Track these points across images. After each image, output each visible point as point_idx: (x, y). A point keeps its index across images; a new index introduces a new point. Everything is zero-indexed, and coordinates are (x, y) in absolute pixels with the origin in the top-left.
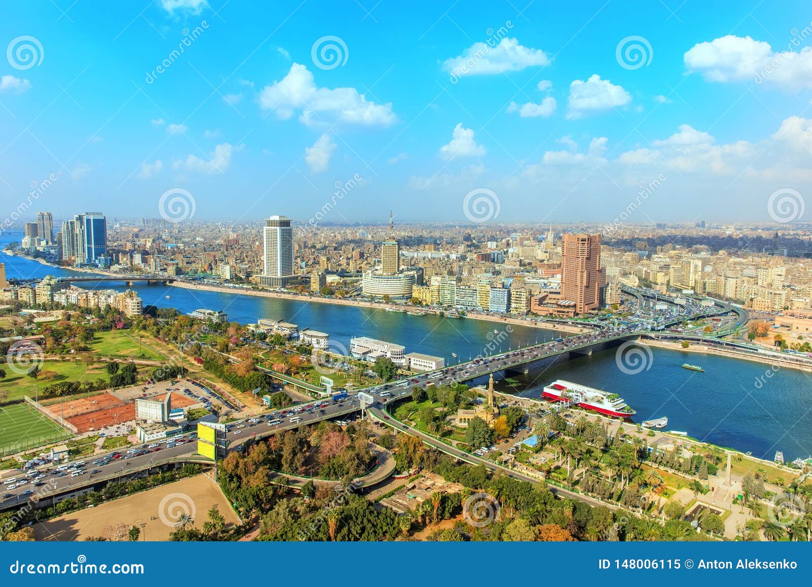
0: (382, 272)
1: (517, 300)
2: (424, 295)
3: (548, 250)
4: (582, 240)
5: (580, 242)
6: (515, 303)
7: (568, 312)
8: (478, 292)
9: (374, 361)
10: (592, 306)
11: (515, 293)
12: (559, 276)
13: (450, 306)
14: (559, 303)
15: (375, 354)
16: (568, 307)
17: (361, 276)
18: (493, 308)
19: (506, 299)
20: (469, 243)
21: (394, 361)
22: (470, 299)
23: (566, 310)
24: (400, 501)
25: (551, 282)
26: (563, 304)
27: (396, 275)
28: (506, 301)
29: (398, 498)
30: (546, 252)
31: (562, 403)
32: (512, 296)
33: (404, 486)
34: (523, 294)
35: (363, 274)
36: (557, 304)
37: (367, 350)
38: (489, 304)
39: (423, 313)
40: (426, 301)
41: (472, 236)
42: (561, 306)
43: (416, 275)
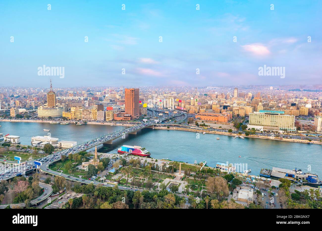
0: (47, 107)
1: (108, 115)
2: (68, 116)
3: (121, 95)
4: (132, 91)
5: (131, 92)
6: (107, 116)
7: (128, 119)
8: (92, 113)
9: (43, 146)
10: (137, 116)
11: (107, 113)
12: (124, 105)
13: (80, 119)
14: (124, 115)
15: (44, 143)
16: (128, 117)
17: (37, 109)
18: (98, 119)
19: (104, 115)
20: (89, 93)
21: (53, 145)
22: (89, 116)
23: (127, 118)
24: (55, 206)
25: (122, 108)
26: (126, 116)
27: (54, 108)
28: (104, 116)
29: (54, 205)
30: (120, 96)
31: (125, 154)
32: (106, 114)
33: (57, 199)
34: (110, 113)
35: (38, 108)
36: (124, 116)
37: (39, 142)
38: (97, 118)
39: (68, 123)
40: (69, 118)
41: (90, 90)
42: (125, 116)
43: (64, 107)
